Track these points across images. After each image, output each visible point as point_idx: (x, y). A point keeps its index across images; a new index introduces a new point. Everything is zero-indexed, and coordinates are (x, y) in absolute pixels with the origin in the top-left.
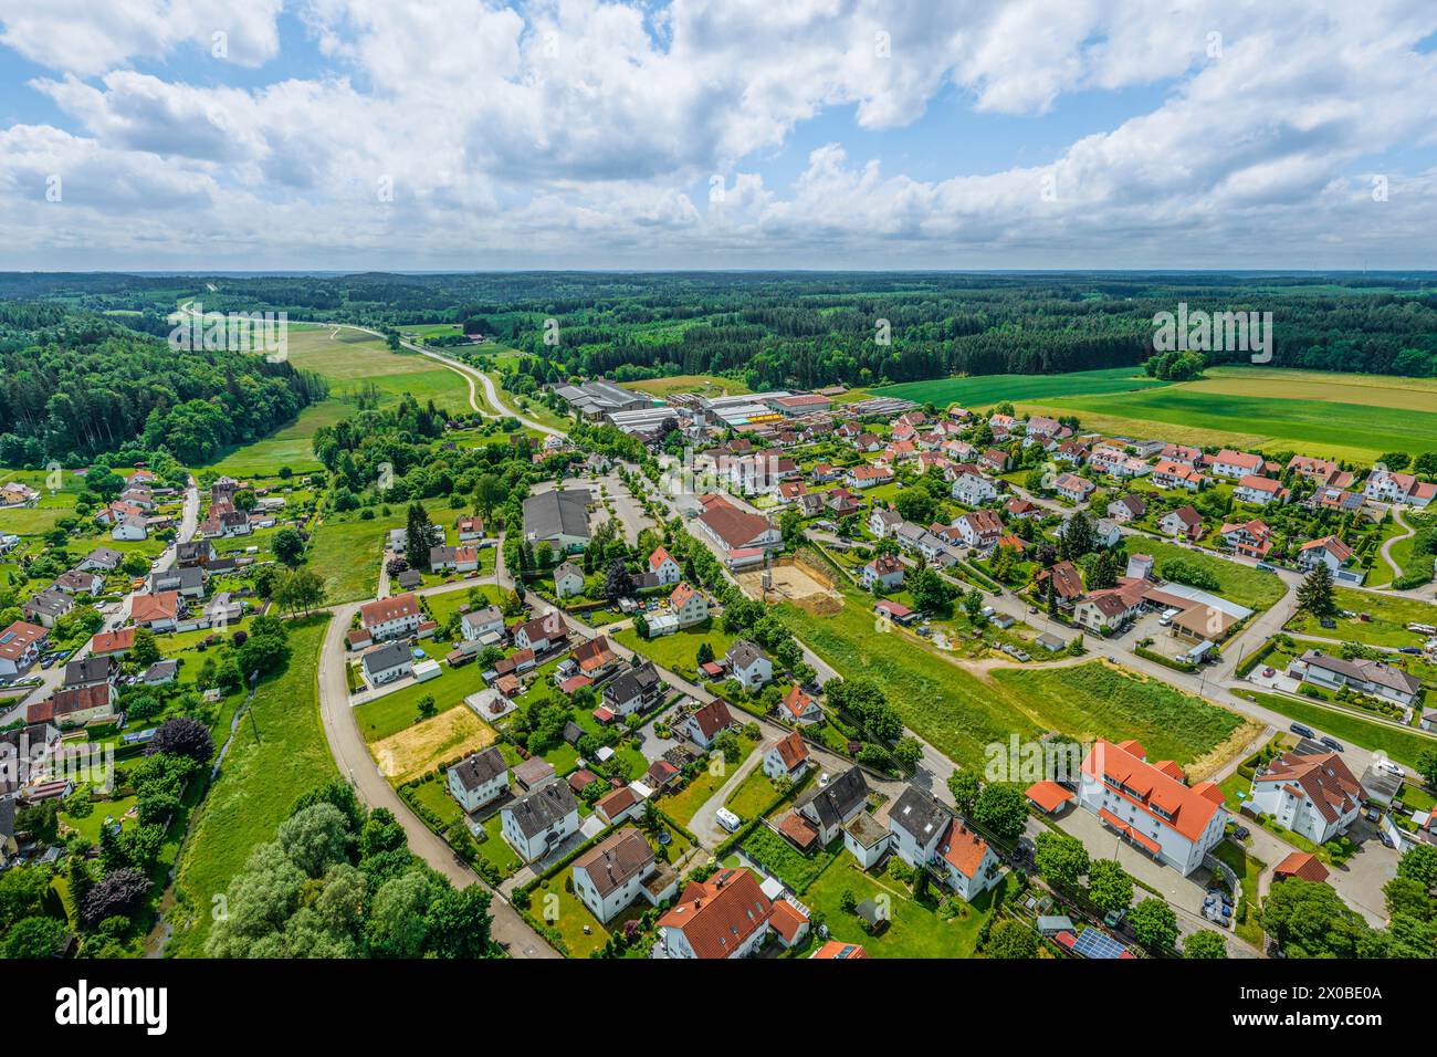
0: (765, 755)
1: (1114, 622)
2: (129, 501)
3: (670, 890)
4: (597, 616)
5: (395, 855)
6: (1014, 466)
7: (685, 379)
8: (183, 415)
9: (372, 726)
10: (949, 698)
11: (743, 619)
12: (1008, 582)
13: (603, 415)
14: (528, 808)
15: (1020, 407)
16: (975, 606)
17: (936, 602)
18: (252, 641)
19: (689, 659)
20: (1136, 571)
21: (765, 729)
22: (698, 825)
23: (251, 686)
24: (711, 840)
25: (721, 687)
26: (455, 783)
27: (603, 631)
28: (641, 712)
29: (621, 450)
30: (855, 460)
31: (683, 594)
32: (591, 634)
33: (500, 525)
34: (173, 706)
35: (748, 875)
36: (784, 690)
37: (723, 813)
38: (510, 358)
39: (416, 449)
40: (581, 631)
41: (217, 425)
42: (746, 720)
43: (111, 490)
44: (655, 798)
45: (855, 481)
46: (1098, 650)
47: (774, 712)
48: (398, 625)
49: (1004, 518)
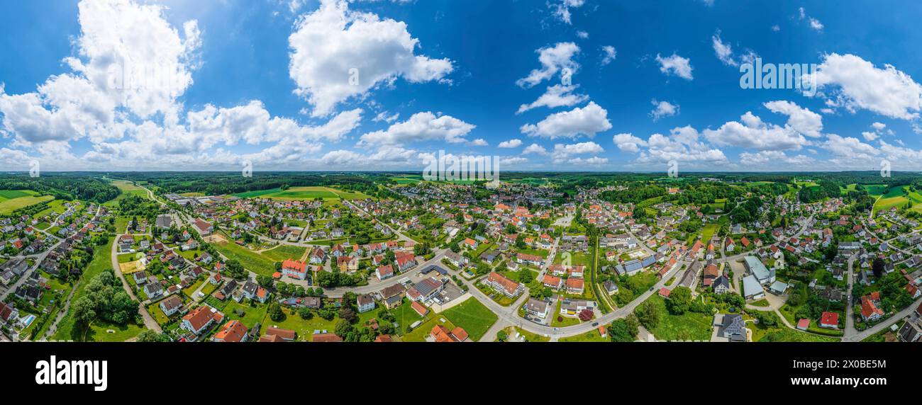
0: (211, 278)
1: (283, 237)
2: (91, 207)
3: (186, 310)
4: (170, 245)
5: (120, 287)
6: (261, 208)
7: (191, 193)
8: (101, 194)
9: (121, 260)
10: (254, 260)
11: (205, 247)
12: (263, 233)
13: (174, 201)
14: (151, 286)
15: (261, 197)
16: (257, 239)
17: (249, 239)
18: (103, 237)
19: (192, 256)
20: (285, 226)
21: (210, 273)
22: (194, 296)
23: (101, 245)
24: (197, 299)
25: (199, 263)
26: (135, 277)
27: (172, 249)
28: (180, 268)
29: (178, 208)
30: (229, 210)
31: (191, 241)
32: (169, 249)
33: (151, 223)
34: (89, 244)
35: (207, 307)
36: (215, 263)
37: (200, 293)
38: (156, 188)
39: (136, 205)
40: (166, 248)
41: (105, 197)
42: (206, 271)
43: (89, 205)
44: (182, 289)
45: (229, 215)
46: (281, 243)
47: (213, 269)
48: (128, 240)
49: (260, 219)
